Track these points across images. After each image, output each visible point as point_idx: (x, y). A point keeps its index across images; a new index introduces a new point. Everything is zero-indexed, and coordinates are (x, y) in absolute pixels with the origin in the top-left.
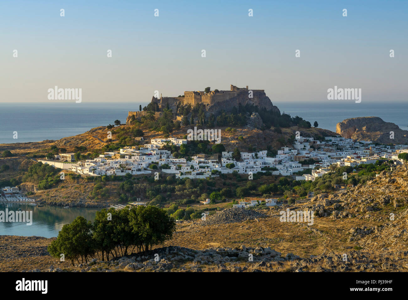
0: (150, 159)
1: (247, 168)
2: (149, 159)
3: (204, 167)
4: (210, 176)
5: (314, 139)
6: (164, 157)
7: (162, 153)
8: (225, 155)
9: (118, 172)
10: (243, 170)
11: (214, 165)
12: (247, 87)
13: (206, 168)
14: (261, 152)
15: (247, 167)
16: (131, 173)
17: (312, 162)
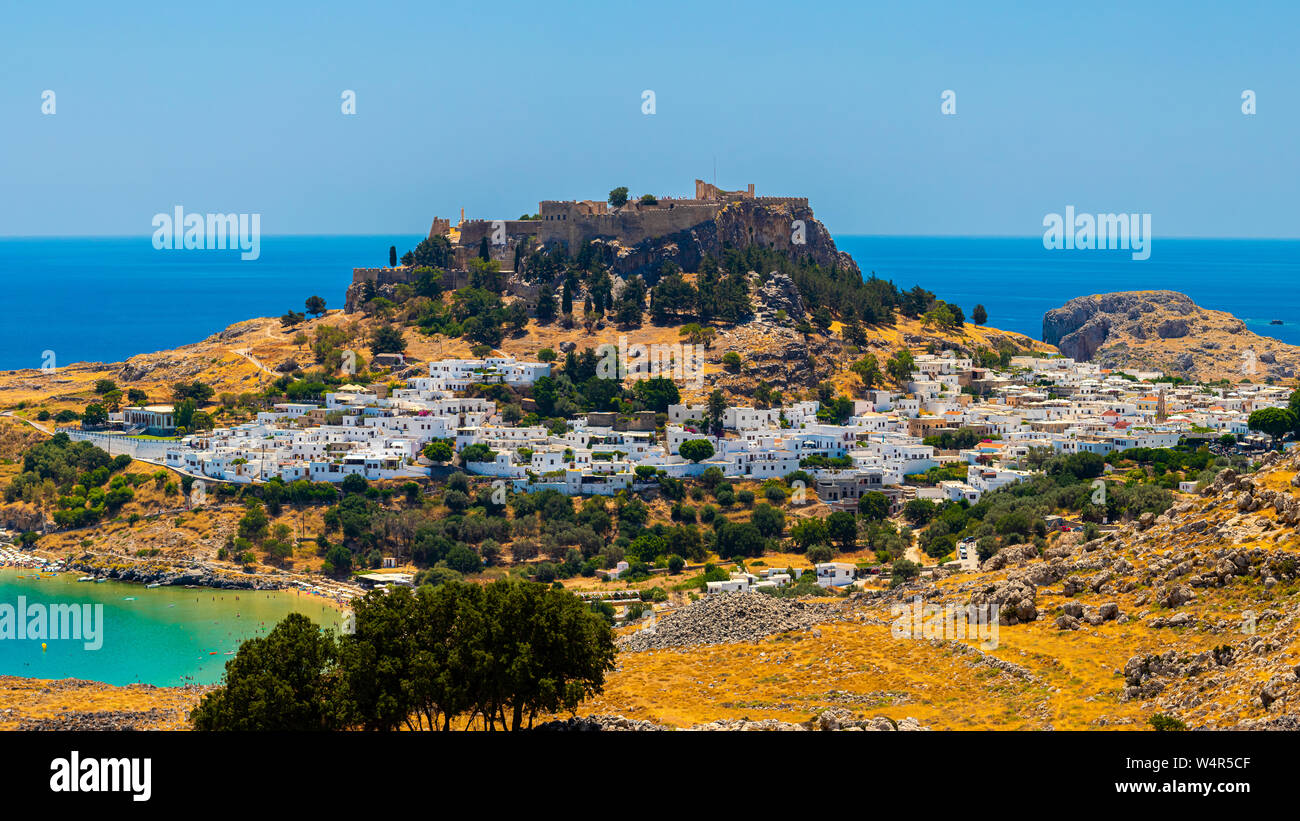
0: (426, 427)
1: (752, 459)
2: (423, 427)
3: (607, 457)
4: (629, 486)
5: (975, 364)
6: (473, 420)
7: (467, 408)
8: (677, 415)
9: (320, 470)
10: (740, 468)
11: (640, 450)
12: (751, 187)
13: (615, 457)
14: (798, 408)
15: (751, 456)
16: (362, 474)
17: (967, 440)
